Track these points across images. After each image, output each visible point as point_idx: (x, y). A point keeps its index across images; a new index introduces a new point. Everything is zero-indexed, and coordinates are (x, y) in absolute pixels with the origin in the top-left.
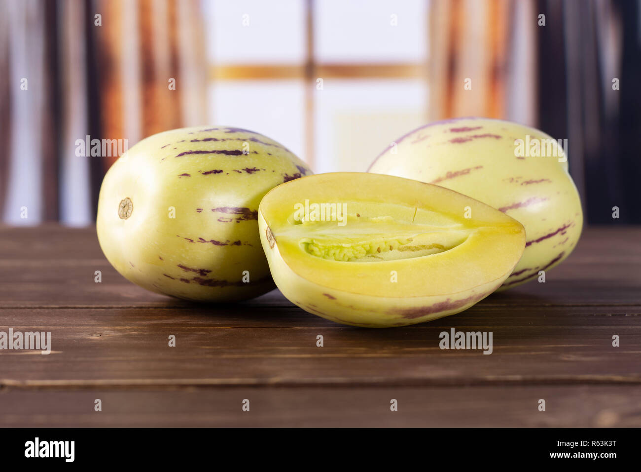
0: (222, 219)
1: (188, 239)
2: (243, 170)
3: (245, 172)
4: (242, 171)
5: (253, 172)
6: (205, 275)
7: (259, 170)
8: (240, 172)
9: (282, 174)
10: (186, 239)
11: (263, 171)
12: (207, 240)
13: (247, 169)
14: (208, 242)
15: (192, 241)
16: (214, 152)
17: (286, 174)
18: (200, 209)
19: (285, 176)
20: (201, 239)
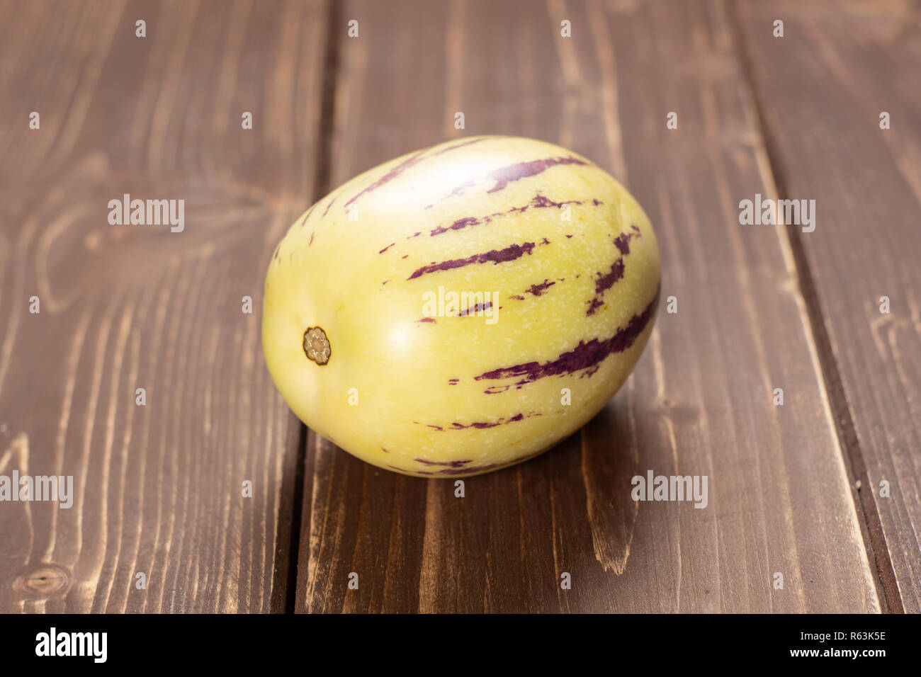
0: (491, 390)
1: (433, 427)
2: (527, 291)
3: (530, 294)
4: (525, 295)
5: (543, 291)
6: (460, 466)
7: (553, 283)
8: (522, 299)
9: (591, 277)
10: (429, 426)
11: (560, 282)
12: (465, 425)
13: (533, 287)
14: (467, 427)
15: (440, 429)
16: (473, 259)
17: (599, 274)
18: (454, 380)
19: (597, 277)
20: (455, 424)
